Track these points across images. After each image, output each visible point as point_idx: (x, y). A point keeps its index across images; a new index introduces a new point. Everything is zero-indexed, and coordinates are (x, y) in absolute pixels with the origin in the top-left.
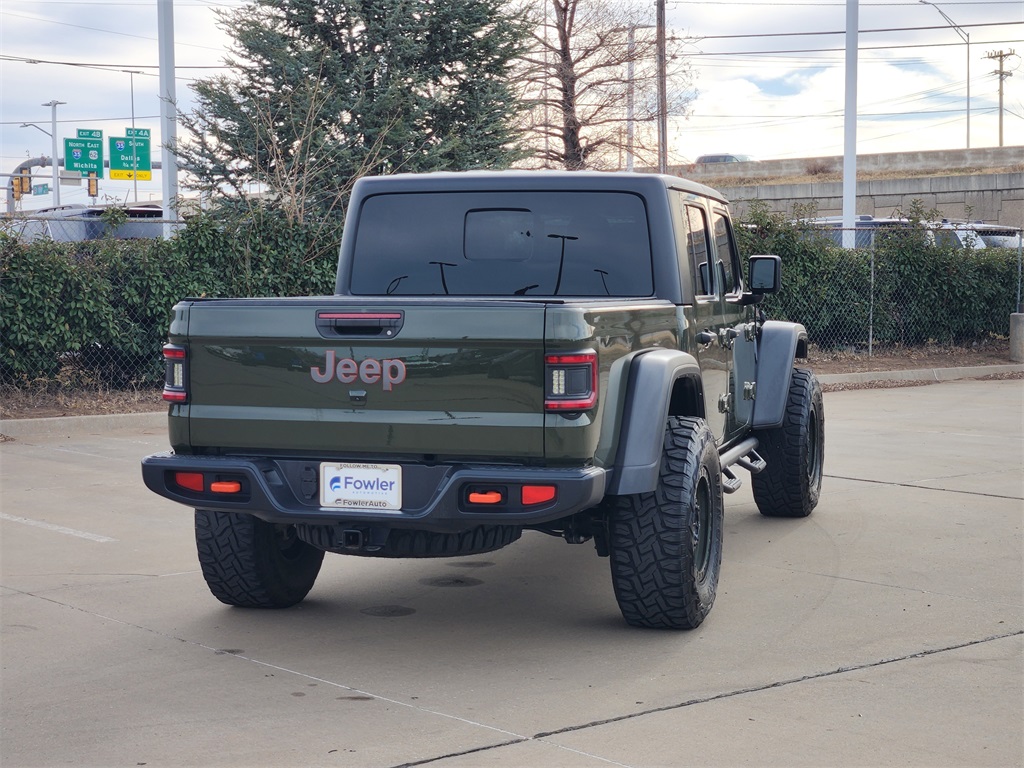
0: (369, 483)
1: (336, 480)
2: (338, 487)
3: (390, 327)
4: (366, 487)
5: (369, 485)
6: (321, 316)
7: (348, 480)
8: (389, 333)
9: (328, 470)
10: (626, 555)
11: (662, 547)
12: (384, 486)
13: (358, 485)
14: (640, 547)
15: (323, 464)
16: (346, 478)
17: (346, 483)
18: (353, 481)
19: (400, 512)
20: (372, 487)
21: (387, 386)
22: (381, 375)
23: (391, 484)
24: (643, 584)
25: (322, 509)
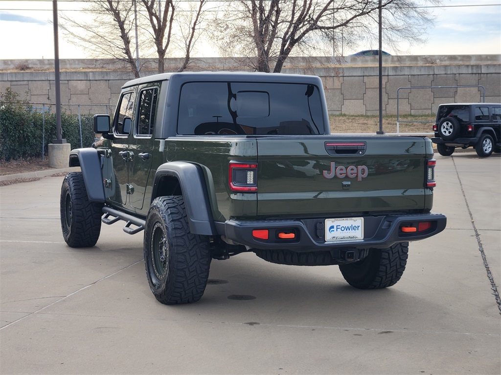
0: (348, 227)
1: (332, 227)
2: (334, 231)
3: (361, 150)
4: (347, 230)
5: (348, 228)
6: (327, 144)
7: (338, 227)
8: (361, 153)
9: (328, 223)
10: (387, 254)
11: (402, 249)
12: (355, 228)
13: (343, 229)
14: (393, 250)
15: (326, 220)
16: (337, 226)
17: (337, 228)
18: (340, 227)
19: (363, 241)
20: (349, 230)
21: (360, 179)
22: (357, 173)
23: (358, 227)
24: (391, 267)
25: (326, 243)
